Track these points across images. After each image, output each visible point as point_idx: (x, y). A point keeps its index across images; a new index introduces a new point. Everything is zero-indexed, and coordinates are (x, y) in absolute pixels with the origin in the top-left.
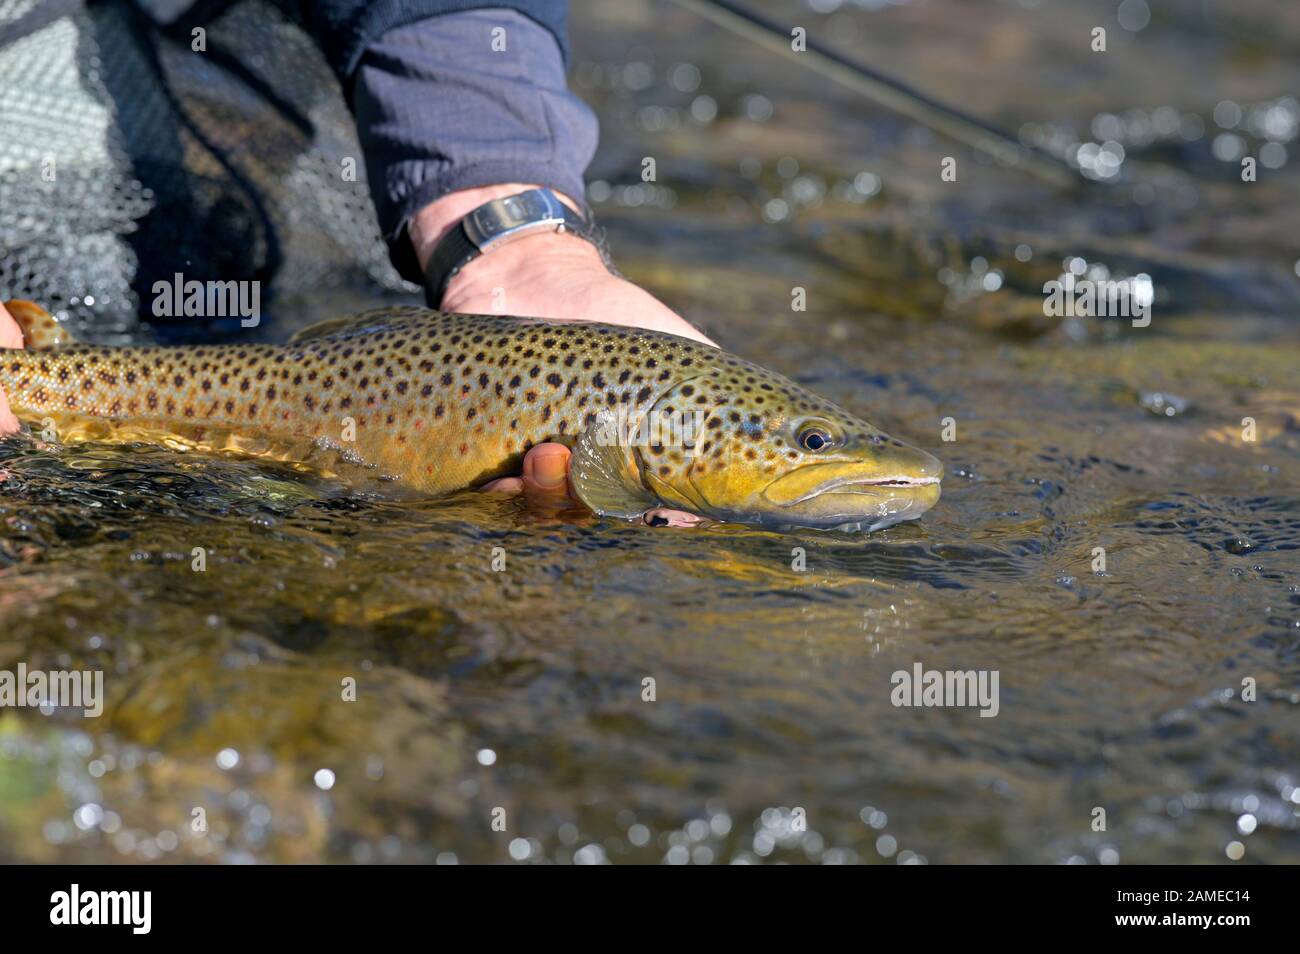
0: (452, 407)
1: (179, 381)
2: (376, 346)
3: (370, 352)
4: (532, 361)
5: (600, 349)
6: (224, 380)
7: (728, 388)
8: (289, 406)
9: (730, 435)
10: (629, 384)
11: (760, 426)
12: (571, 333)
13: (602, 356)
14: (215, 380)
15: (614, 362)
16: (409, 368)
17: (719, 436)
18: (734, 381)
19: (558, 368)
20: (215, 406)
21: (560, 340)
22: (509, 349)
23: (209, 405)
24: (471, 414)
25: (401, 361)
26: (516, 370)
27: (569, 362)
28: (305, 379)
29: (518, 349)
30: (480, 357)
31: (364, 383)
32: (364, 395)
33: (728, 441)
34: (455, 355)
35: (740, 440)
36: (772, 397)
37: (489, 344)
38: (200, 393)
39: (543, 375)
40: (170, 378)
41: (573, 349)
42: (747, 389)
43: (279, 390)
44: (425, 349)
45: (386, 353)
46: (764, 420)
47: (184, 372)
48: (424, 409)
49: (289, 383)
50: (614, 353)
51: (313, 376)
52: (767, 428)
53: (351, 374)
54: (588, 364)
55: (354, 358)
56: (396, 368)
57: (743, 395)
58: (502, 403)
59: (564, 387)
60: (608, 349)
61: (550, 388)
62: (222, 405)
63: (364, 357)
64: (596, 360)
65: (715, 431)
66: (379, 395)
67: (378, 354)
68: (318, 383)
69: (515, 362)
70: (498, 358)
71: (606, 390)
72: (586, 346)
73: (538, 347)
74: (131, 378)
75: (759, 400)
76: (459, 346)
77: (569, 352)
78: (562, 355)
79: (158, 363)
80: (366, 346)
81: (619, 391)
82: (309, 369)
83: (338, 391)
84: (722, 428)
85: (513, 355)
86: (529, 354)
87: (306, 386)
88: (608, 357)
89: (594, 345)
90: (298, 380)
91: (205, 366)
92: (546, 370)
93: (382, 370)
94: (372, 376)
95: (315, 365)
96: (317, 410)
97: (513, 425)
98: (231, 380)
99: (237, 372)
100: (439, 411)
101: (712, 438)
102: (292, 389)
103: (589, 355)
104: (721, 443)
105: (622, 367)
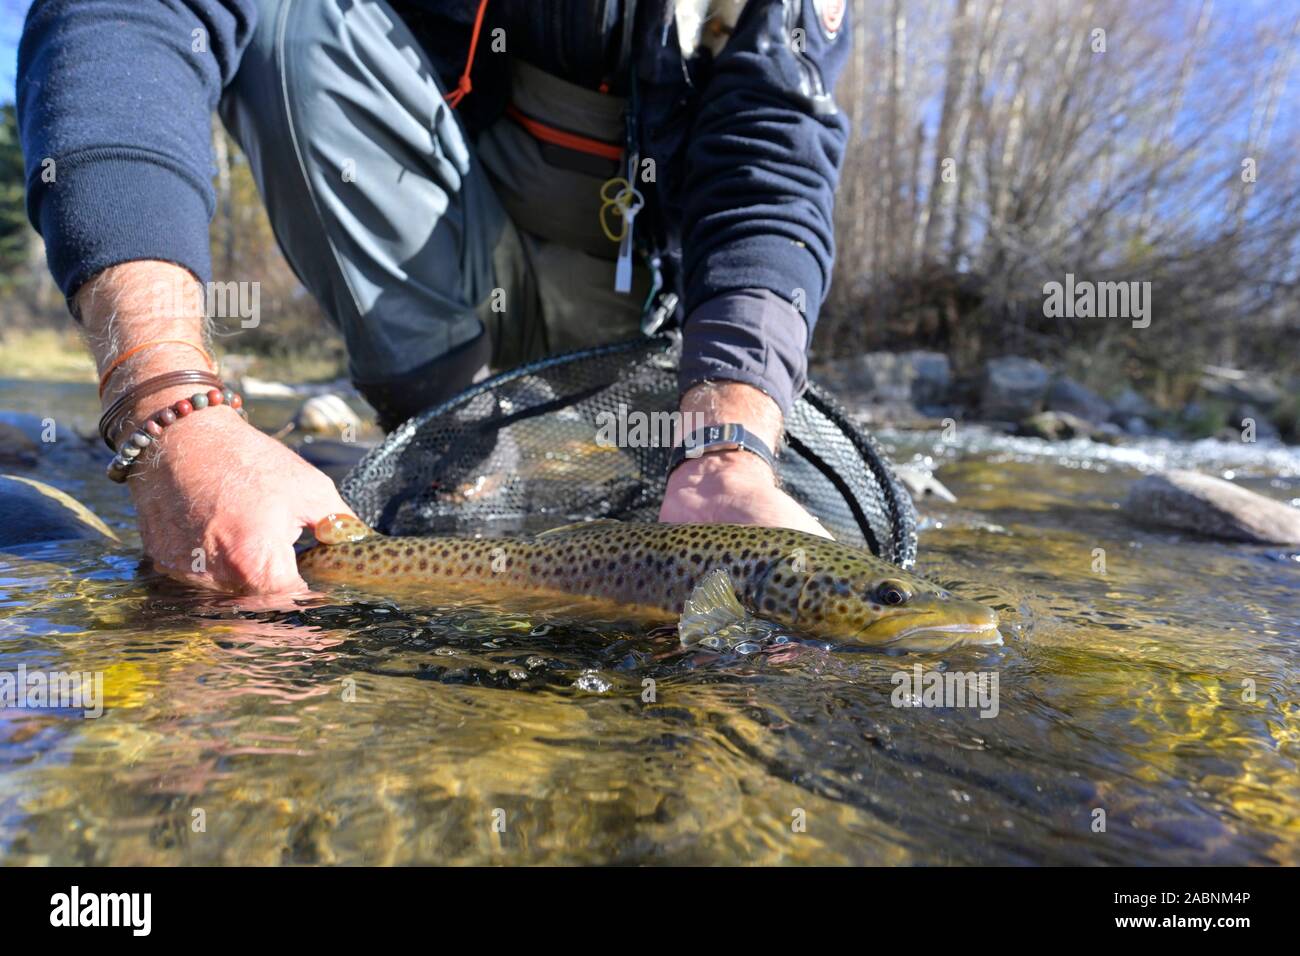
0: (628, 578)
1: (445, 554)
2: (583, 538)
3: (578, 541)
4: (681, 547)
5: (729, 537)
6: (478, 554)
7: (822, 559)
8: (520, 571)
9: (825, 594)
10: (748, 559)
11: (848, 587)
12: (709, 528)
13: (730, 541)
14: (472, 554)
15: (738, 545)
16: (602, 551)
17: (817, 595)
18: (827, 554)
19: (699, 551)
20: (469, 568)
21: (701, 532)
22: (667, 540)
23: (464, 568)
24: (641, 584)
25: (597, 547)
26: (671, 553)
27: (707, 546)
28: (534, 556)
29: (673, 539)
30: (648, 545)
31: (572, 559)
32: (571, 567)
33: (824, 599)
34: (632, 543)
35: (833, 598)
36: (856, 565)
37: (655, 536)
38: (460, 561)
39: (688, 556)
40: (440, 552)
41: (711, 537)
42: (837, 560)
43: (515, 561)
44: (613, 540)
45: (588, 543)
46: (851, 582)
47: (450, 549)
48: (610, 579)
49: (522, 558)
50: (738, 539)
51: (539, 554)
52: (853, 587)
53: (565, 553)
54: (719, 547)
55: (568, 544)
56: (594, 551)
57: (834, 564)
58: (662, 577)
59: (703, 563)
60: (734, 536)
61: (693, 565)
62: (474, 568)
63: (574, 544)
64: (725, 544)
65: (813, 592)
66: (581, 568)
67: (583, 542)
68: (541, 558)
69: (670, 548)
70: (660, 544)
71: (732, 564)
72: (719, 535)
73: (686, 538)
74: (409, 552)
75: (847, 567)
76: (635, 538)
77: (707, 540)
78: (703, 542)
79: (432, 544)
80: (577, 538)
81: (741, 565)
82: (538, 550)
83: (555, 563)
84: (819, 589)
85: (669, 543)
86: (680, 542)
87: (534, 560)
88: (734, 542)
89: (724, 535)
90: (529, 556)
91: (466, 546)
92: (691, 552)
93: (584, 552)
94: (578, 556)
95: (542, 548)
96: (539, 574)
97: (668, 593)
98: (483, 554)
99: (487, 550)
100: (619, 581)
101: (812, 597)
102: (524, 561)
103: (721, 541)
104: (819, 601)
105: (744, 547)
